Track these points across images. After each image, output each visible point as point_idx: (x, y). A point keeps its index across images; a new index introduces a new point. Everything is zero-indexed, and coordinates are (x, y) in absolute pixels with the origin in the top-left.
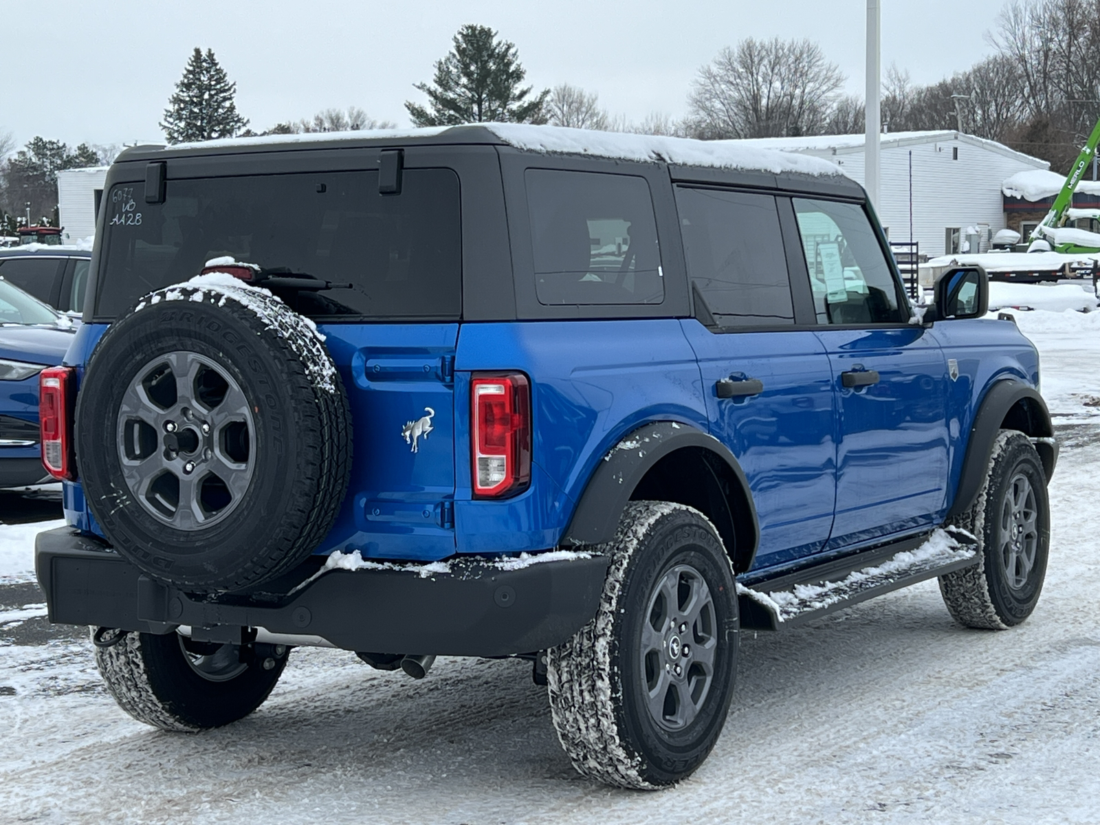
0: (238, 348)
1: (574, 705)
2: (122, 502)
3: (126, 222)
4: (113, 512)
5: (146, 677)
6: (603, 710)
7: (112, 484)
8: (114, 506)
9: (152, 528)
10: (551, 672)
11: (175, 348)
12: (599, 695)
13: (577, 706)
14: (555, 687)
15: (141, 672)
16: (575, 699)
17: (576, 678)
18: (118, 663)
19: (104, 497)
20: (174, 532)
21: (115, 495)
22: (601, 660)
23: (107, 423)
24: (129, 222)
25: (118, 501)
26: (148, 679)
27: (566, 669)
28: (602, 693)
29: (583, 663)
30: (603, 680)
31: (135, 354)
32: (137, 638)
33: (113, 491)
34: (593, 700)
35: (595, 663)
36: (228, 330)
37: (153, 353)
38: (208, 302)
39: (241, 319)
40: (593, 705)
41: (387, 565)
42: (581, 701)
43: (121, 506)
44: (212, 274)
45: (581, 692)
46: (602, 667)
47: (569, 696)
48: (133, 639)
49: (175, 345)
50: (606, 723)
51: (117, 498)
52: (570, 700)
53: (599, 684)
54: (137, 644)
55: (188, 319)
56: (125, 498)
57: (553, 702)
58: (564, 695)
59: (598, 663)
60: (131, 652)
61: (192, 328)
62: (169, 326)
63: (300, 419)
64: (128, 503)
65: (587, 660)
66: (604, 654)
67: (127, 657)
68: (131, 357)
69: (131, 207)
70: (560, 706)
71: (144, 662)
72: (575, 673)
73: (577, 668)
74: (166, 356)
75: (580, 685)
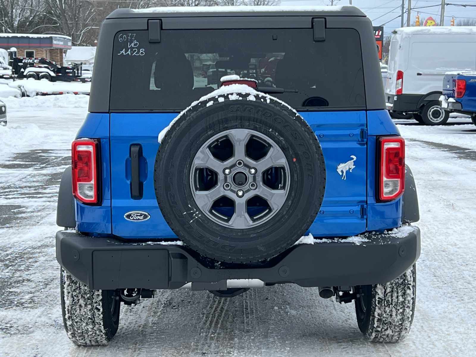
0: (285, 127)
1: (392, 304)
2: (196, 215)
3: (132, 54)
4: (192, 221)
5: (102, 316)
6: (408, 304)
7: (189, 206)
8: (192, 218)
9: (218, 229)
10: (380, 288)
11: (235, 127)
12: (407, 297)
13: (394, 304)
14: (382, 295)
15: (100, 313)
16: (394, 300)
17: (395, 290)
18: (85, 310)
19: (185, 213)
20: (232, 230)
21: (192, 211)
22: (409, 279)
23: (186, 171)
24: (134, 54)
25: (194, 215)
26: (103, 317)
27: (389, 286)
28: (409, 296)
29: (400, 282)
30: (410, 289)
31: (208, 130)
32: (100, 294)
33: (191, 209)
34: (403, 300)
35: (406, 281)
36: (277, 117)
37: (219, 130)
38: (260, 101)
39: (283, 110)
40: (403, 302)
41: (324, 240)
42: (396, 301)
43: (196, 217)
44: (234, 85)
45: (397, 297)
46: (410, 283)
47: (390, 299)
48: (99, 295)
49: (236, 125)
50: (408, 311)
51: (193, 213)
52: (390, 301)
53: (408, 291)
54: (101, 297)
55: (249, 111)
56: (197, 213)
57: (378, 303)
58: (387, 299)
59: (408, 281)
60: (96, 303)
61: (252, 115)
62: (235, 115)
63: (320, 164)
64: (200, 215)
65: (402, 280)
66: (411, 276)
67: (93, 306)
68: (205, 132)
69: (135, 45)
70: (383, 305)
71: (102, 308)
72: (395, 287)
73: (396, 285)
74: (228, 131)
75: (397, 293)
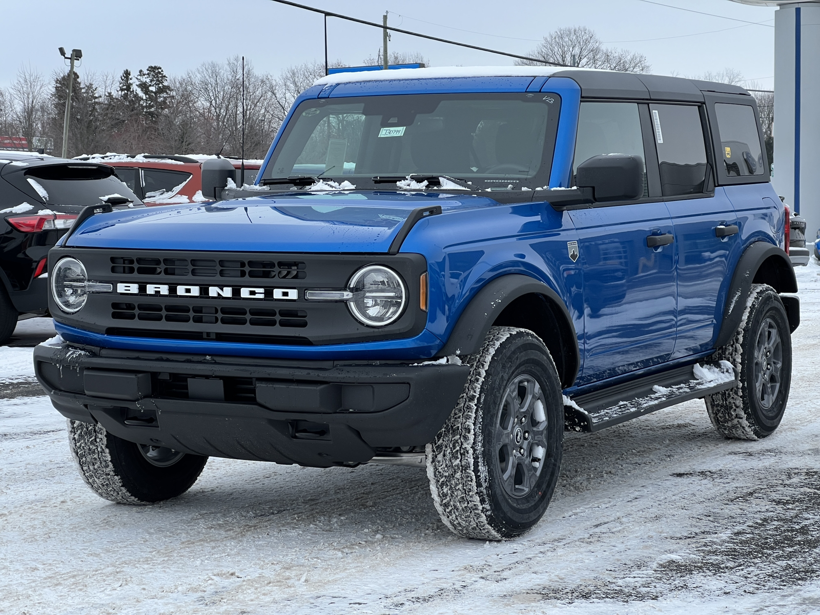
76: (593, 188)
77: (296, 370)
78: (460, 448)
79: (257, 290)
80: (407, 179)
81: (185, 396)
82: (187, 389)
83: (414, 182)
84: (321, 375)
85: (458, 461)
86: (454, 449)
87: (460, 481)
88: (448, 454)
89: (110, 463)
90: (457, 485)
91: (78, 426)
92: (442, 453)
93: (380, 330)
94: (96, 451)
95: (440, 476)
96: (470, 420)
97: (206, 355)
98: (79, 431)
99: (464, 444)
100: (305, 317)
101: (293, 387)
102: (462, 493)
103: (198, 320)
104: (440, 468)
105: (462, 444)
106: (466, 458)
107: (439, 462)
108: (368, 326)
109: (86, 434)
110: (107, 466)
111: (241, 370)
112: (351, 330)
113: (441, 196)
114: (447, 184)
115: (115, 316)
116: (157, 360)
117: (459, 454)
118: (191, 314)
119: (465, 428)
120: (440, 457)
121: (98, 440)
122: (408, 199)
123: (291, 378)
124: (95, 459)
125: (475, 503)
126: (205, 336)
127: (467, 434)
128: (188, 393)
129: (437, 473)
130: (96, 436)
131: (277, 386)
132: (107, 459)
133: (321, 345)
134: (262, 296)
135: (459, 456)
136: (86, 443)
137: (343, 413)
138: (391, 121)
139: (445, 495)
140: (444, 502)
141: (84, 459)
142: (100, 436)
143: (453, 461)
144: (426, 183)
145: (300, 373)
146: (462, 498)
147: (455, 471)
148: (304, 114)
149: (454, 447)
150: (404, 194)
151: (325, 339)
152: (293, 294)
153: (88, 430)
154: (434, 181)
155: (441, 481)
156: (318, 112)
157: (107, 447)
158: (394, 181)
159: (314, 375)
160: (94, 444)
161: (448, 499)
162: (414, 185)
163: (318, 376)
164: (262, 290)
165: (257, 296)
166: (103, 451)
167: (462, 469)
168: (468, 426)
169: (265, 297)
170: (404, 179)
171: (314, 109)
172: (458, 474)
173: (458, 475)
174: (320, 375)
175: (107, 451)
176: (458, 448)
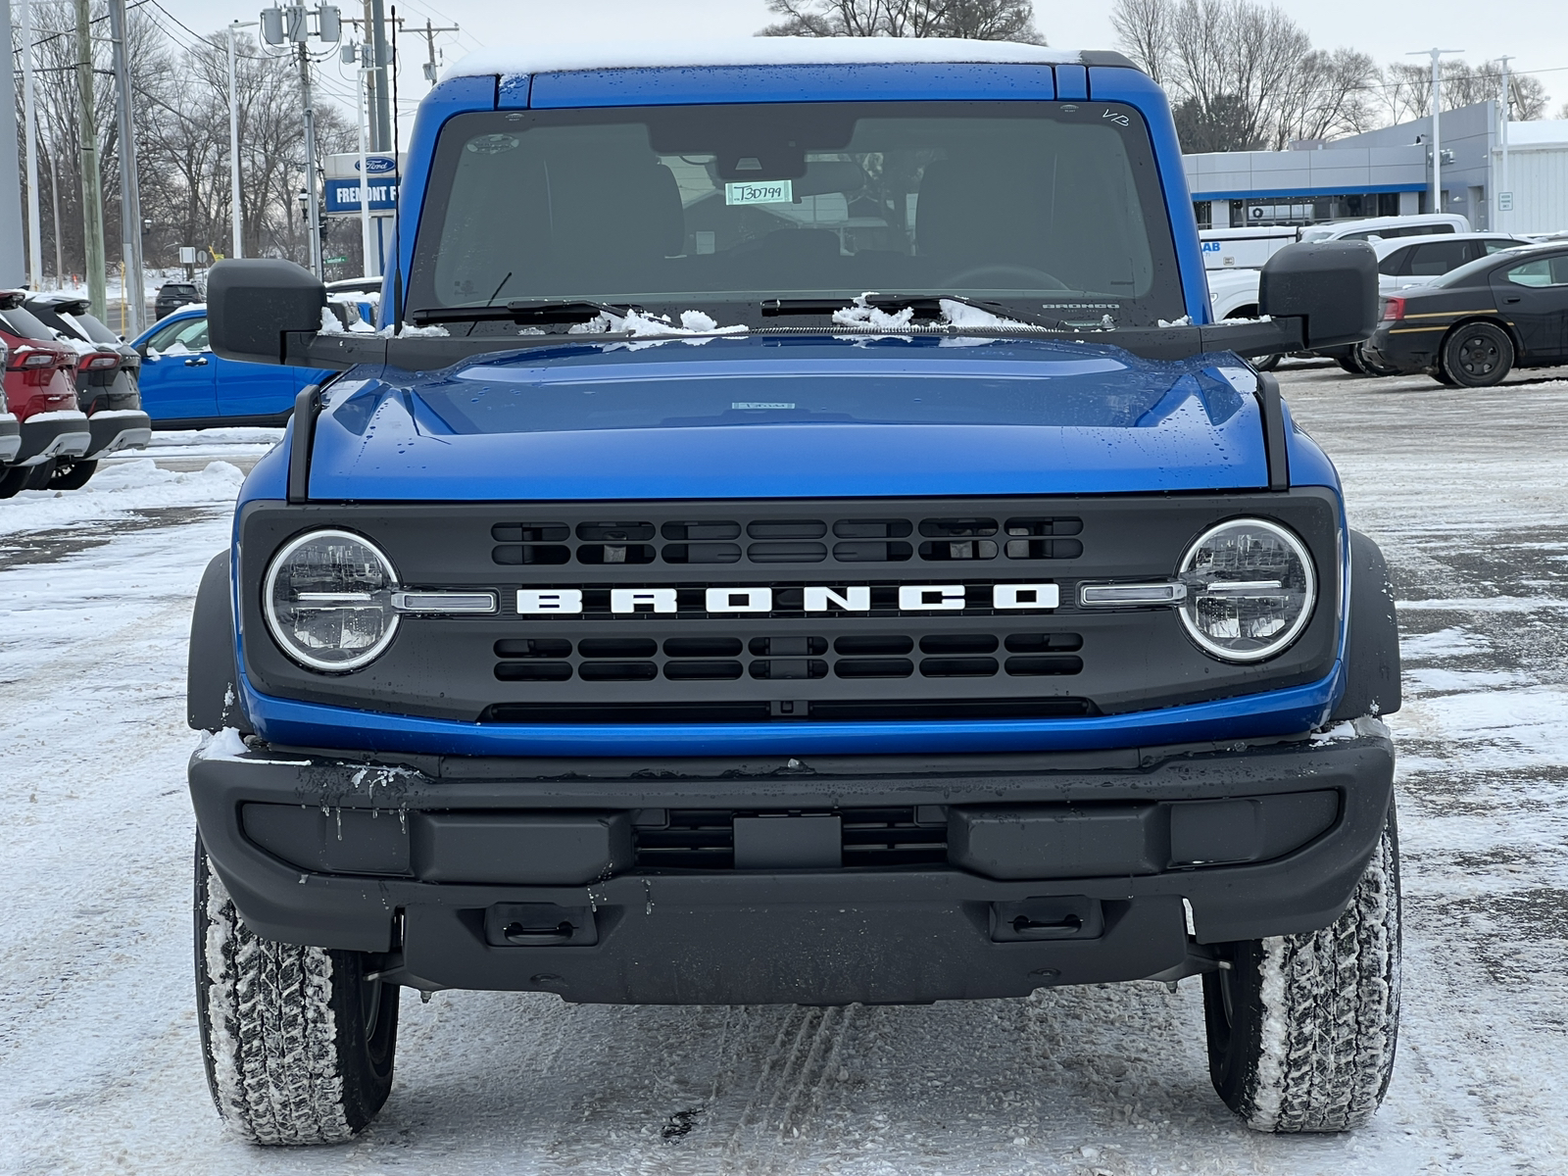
76: (1305, 318)
77: (1071, 778)
78: (1358, 928)
79: (946, 590)
80: (856, 306)
81: (725, 863)
82: (731, 844)
83: (877, 314)
84: (1141, 785)
85: (1352, 959)
86: (1343, 932)
87: (1352, 1004)
88: (1327, 944)
89: (332, 1047)
90: (1342, 1013)
91: (249, 960)
92: (1312, 943)
93: (1259, 668)
94: (300, 1020)
95: (1302, 996)
96: (1376, 862)
97: (788, 757)
98: (252, 974)
99: (1368, 917)
100: (1076, 648)
101: (1072, 819)
102: (1351, 1032)
103: (760, 672)
104: (1304, 978)
105: (1363, 919)
106: (1373, 950)
107: (1302, 964)
108: (1225, 661)
109: (272, 977)
110: (322, 1055)
111: (917, 789)
112: (1190, 675)
113: (945, 343)
114: (964, 317)
115: (502, 674)
116: (638, 778)
117: (1355, 941)
118: (746, 658)
119: (1368, 881)
120: (1306, 953)
121: (310, 991)
122: (860, 354)
123: (1061, 797)
124: (293, 1040)
125: (1374, 1052)
126: (776, 711)
127: (1373, 894)
128: (732, 854)
129: (1295, 991)
130: (302, 983)
131: (1030, 819)
132: (326, 1036)
133: (1118, 714)
134: (960, 604)
135: (1357, 947)
136: (271, 1003)
137: (1180, 870)
138: (743, 165)
139: (1303, 1040)
140: (1293, 1056)
141: (256, 1043)
142: (316, 980)
143: (1339, 959)
144: (908, 313)
145: (1084, 785)
146: (1349, 1042)
147: (1344, 983)
148: (471, 147)
149: (1344, 926)
150: (850, 343)
151: (1132, 698)
152: (1048, 596)
153: (279, 966)
154: (927, 310)
155: (1301, 1008)
156: (515, 143)
157: (330, 1005)
158: (827, 308)
159: (1120, 787)
160: (297, 1004)
161: (1310, 1047)
162: (880, 319)
163: (1134, 787)
164: (960, 590)
165: (946, 605)
166: (320, 1017)
167: (1361, 978)
168: (1374, 875)
169: (967, 605)
170: (850, 304)
171: (499, 137)
172: (1351, 988)
173: (1350, 991)
174: (1137, 784)
175: (331, 1015)
176: (1353, 928)
